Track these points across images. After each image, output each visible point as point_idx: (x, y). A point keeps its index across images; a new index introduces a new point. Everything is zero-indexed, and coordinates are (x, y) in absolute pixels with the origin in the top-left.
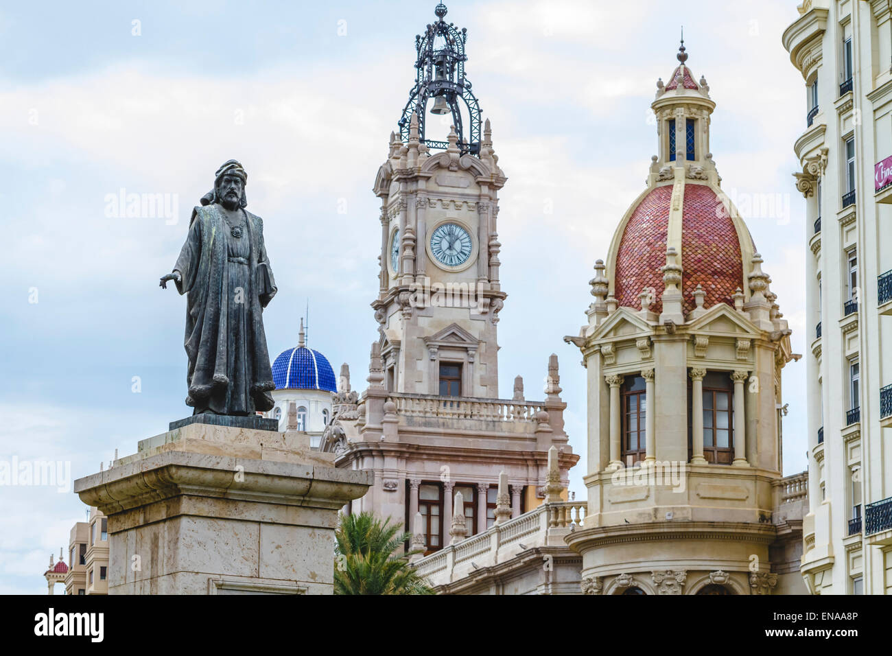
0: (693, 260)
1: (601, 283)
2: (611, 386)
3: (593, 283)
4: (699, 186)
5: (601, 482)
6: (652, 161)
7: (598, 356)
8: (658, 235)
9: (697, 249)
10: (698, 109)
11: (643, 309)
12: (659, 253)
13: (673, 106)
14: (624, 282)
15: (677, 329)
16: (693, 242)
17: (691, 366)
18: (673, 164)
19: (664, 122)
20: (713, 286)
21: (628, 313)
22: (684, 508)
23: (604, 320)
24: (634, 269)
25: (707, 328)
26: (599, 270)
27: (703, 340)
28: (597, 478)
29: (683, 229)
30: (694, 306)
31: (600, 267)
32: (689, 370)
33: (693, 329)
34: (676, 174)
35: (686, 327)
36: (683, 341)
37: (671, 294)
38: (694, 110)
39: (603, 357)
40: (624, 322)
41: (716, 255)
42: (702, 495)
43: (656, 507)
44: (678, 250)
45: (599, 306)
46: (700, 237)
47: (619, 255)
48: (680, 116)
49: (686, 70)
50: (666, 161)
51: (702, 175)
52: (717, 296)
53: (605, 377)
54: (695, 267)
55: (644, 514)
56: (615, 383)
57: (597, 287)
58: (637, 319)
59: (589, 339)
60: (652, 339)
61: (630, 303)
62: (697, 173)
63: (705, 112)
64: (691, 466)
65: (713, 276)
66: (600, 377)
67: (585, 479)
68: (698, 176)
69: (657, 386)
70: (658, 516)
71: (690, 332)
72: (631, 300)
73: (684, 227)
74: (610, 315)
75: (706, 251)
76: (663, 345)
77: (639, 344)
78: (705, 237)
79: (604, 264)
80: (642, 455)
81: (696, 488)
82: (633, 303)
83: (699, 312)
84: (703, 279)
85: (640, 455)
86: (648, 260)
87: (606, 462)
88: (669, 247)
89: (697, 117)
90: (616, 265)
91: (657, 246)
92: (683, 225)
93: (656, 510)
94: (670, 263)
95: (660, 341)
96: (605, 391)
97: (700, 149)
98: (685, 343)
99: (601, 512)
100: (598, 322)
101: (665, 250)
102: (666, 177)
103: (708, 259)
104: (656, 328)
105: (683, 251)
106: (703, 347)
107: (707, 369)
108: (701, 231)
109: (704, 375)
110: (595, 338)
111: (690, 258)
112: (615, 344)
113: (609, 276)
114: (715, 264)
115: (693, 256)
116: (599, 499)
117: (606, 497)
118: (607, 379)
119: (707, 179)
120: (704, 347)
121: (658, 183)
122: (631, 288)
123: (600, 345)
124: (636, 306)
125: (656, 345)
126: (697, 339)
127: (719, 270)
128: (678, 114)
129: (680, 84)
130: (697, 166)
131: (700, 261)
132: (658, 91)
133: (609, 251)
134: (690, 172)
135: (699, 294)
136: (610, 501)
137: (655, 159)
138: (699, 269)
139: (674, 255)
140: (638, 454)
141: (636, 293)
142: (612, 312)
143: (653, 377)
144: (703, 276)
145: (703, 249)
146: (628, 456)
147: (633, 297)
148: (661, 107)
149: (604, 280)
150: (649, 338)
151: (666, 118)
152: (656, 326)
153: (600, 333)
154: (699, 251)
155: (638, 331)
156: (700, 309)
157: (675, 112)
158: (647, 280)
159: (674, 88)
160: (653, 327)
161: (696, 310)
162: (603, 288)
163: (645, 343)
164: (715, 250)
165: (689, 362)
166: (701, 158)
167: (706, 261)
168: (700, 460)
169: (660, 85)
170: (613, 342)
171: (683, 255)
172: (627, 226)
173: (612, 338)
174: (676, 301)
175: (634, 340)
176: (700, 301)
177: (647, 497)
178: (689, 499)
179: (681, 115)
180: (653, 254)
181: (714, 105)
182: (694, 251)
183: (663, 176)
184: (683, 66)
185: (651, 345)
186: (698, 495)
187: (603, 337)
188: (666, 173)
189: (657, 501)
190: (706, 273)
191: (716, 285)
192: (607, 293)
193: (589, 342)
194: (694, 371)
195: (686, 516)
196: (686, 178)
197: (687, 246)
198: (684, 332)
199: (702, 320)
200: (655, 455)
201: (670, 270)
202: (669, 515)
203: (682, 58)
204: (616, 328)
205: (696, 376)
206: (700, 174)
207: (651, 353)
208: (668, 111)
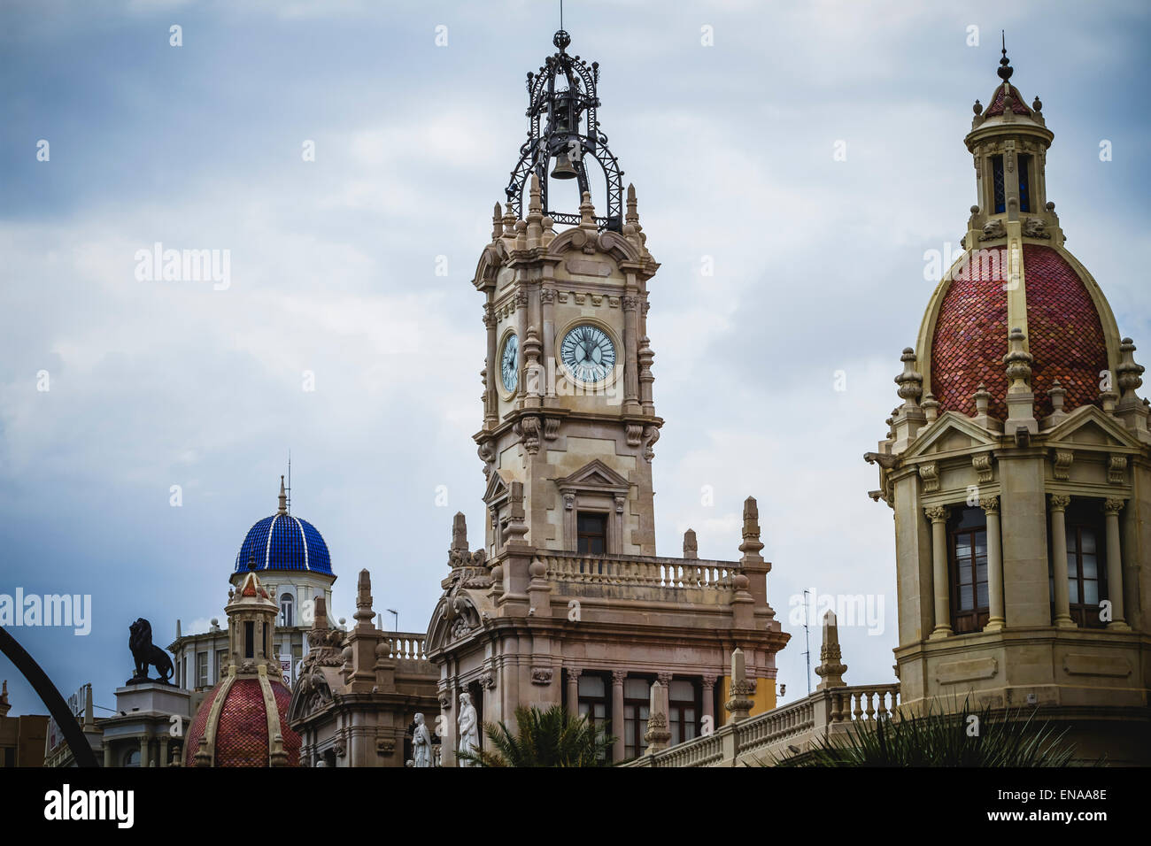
0: (1044, 347)
1: (912, 380)
2: (935, 521)
3: (900, 381)
4: (1041, 247)
5: (925, 655)
6: (970, 214)
7: (914, 480)
8: (994, 313)
9: (1049, 331)
10: (1033, 142)
11: (980, 414)
12: (996, 337)
13: (1000, 139)
14: (945, 378)
15: (1032, 441)
16: (1043, 322)
17: (1049, 492)
18: (1003, 217)
19: (986, 160)
20: (1072, 383)
21: (958, 420)
22: (1049, 688)
23: (922, 430)
24: (960, 360)
25: (1071, 440)
26: (909, 363)
27: (1066, 455)
28: (919, 649)
29: (1028, 304)
30: (1050, 409)
31: (909, 358)
32: (1048, 496)
33: (1053, 440)
34: (1009, 231)
35: (1044, 438)
36: (1038, 457)
37: (1019, 392)
38: (1028, 144)
39: (921, 481)
40: (952, 432)
41: (1073, 340)
42: (1072, 670)
43: (1009, 687)
44: (1025, 333)
45: (911, 411)
46: (1051, 314)
47: (935, 342)
48: (1010, 152)
49: (1013, 89)
50: (991, 214)
51: (1043, 232)
52: (1078, 396)
53: (925, 509)
54: (1048, 356)
55: (992, 697)
56: (940, 517)
57: (907, 386)
58: (972, 427)
59: (901, 457)
60: (995, 455)
61: (957, 406)
62: (1037, 229)
63: (1042, 146)
64: (1056, 630)
65: (1072, 368)
66: (918, 509)
67: (896, 651)
68: (1039, 233)
69: (1005, 522)
70: (1013, 700)
71: (1049, 444)
72: (957, 402)
73: (1030, 301)
74: (930, 423)
75: (1061, 335)
76: (1011, 464)
77: (976, 462)
78: (1057, 315)
79: (915, 353)
80: (982, 617)
81: (1064, 661)
82: (961, 406)
83: (1059, 418)
84: (1058, 373)
85: (978, 617)
86: (980, 347)
87: (929, 627)
88: (1011, 328)
89: (1031, 153)
90: (932, 355)
91: (992, 327)
92: (1028, 298)
93: (1009, 692)
94: (1015, 350)
95: (1006, 458)
96: (925, 529)
97: (1037, 196)
98: (1042, 460)
99: (925, 695)
100: (912, 433)
101: (1006, 333)
102: (995, 234)
103: (1065, 345)
104: (1002, 439)
105: (1030, 334)
106: (1065, 466)
107: (1071, 496)
108: (1052, 307)
109: (1067, 504)
110: (910, 455)
111: (1039, 343)
112: (939, 463)
113: (923, 371)
114: (1074, 352)
115: (1043, 340)
116: (922, 677)
117: (931, 675)
118: (928, 512)
119: (1050, 238)
120: (1068, 466)
121: (982, 243)
122: (957, 386)
123: (917, 465)
124: (966, 410)
125: (1002, 464)
126: (1059, 455)
127: (1078, 360)
128: (1007, 149)
129: (1007, 108)
130: (1037, 219)
131: (1053, 347)
132: (975, 118)
133: (920, 336)
134: (1027, 228)
135: (1057, 392)
136: (937, 681)
137: (975, 210)
138: (1053, 359)
139: (1020, 338)
140: (975, 616)
141: (965, 392)
142: (932, 419)
143: (998, 508)
144: (1059, 369)
145: (1056, 331)
146: (959, 620)
147: (961, 397)
148: (982, 139)
149: (917, 375)
150: (991, 453)
151: (989, 155)
152: (1002, 437)
153: (917, 448)
154: (1052, 335)
155: (974, 444)
156: (1059, 412)
157: (1002, 146)
158: (981, 374)
159: (1000, 113)
160: (998, 437)
161: (1054, 414)
162: (916, 387)
163: (985, 460)
164: (1072, 332)
165: (1048, 487)
166: (1039, 210)
167: (1061, 347)
168: (1066, 623)
169: (978, 108)
170: (936, 460)
171: (1030, 340)
172: (944, 302)
173: (935, 455)
174: (1027, 402)
175: (969, 457)
176: (1058, 401)
177: (995, 673)
178: (1054, 676)
179: (1010, 149)
180: (989, 338)
181: (1051, 135)
182: (1044, 334)
183: (990, 232)
184: (1006, 85)
185: (994, 463)
186: (1066, 670)
187: (921, 454)
188: (994, 229)
189: (1010, 679)
190: (1062, 365)
191: (1076, 381)
192: (921, 393)
193: (901, 461)
194: (1055, 498)
195: (1051, 698)
196: (1023, 235)
197: (1035, 328)
198: (1041, 445)
199: (1063, 428)
200: (1004, 616)
201: (1016, 359)
202: (1032, 698)
203: (1005, 72)
204: (939, 442)
205: (1056, 505)
206: (1041, 230)
207: (994, 475)
208: (992, 145)
